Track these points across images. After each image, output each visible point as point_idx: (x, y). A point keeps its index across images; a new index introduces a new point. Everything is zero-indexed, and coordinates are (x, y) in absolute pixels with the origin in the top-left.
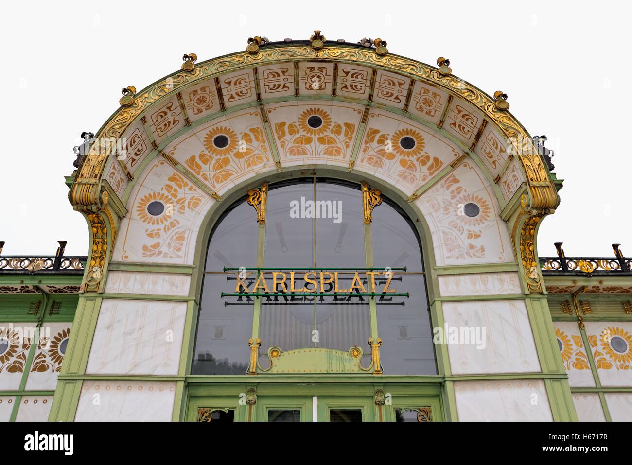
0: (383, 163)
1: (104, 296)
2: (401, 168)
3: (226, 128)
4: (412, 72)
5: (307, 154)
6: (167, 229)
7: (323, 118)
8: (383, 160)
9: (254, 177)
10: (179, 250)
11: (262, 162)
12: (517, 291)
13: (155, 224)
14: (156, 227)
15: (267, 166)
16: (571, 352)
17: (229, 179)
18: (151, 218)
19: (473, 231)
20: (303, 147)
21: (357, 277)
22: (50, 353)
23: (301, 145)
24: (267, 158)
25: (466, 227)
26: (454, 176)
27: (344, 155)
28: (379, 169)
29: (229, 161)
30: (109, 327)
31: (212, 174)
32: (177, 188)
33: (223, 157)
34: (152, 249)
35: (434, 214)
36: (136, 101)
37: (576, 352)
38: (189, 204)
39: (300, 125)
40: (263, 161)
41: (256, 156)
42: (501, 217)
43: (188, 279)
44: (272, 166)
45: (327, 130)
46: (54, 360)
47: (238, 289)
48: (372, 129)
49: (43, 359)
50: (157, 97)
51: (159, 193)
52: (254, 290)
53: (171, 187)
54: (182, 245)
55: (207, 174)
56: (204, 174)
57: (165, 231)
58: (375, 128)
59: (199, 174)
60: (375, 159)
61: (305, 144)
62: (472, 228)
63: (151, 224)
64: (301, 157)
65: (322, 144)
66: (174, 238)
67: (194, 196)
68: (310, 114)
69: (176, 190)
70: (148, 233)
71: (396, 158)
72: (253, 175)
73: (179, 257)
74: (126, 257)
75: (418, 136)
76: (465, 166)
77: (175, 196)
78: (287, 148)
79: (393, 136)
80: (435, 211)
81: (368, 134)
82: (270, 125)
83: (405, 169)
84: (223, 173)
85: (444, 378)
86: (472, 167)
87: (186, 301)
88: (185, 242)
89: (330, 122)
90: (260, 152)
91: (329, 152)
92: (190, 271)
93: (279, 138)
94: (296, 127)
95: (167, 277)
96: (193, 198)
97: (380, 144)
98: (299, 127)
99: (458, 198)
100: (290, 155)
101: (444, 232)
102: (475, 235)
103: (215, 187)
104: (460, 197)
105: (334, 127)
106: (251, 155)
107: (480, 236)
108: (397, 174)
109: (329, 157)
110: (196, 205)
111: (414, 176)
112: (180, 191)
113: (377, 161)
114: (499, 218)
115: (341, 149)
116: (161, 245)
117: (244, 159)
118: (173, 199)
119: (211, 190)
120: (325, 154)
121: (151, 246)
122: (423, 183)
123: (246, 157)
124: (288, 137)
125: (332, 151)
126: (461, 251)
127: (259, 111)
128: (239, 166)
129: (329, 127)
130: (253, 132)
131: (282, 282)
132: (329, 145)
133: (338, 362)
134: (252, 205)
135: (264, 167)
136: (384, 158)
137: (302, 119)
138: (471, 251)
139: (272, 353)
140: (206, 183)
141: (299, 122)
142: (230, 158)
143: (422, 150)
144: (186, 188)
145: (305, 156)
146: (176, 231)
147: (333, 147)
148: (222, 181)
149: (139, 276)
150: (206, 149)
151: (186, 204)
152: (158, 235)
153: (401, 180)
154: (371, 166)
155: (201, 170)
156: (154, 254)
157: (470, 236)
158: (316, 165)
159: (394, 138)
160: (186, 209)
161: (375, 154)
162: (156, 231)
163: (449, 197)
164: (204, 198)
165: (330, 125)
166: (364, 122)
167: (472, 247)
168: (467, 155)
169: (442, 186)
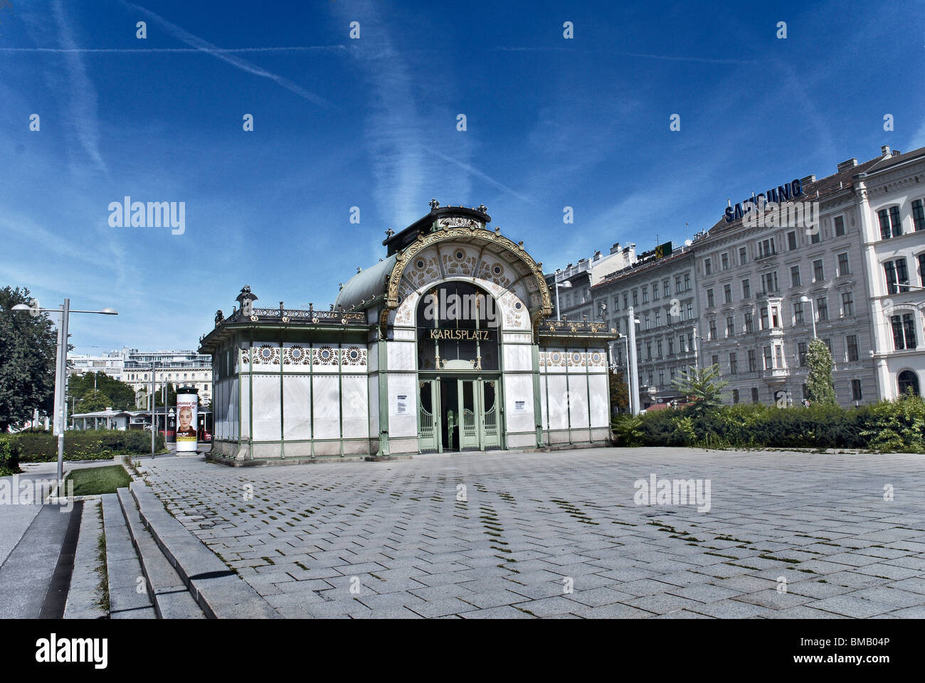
0: (486, 280)
1: (387, 340)
2: (493, 283)
3: (422, 257)
5: (456, 274)
7: (463, 253)
11: (437, 276)
12: (530, 342)
13: (399, 307)
15: (440, 278)
17: (424, 285)
20: (455, 269)
22: (347, 357)
23: (453, 268)
24: (439, 274)
26: (513, 289)
27: (471, 274)
28: (485, 283)
29: (424, 275)
30: (391, 353)
31: (418, 282)
32: (405, 289)
33: (422, 272)
34: (399, 319)
36: (402, 257)
41: (435, 273)
43: (414, 332)
45: (465, 260)
46: (350, 360)
48: (483, 261)
49: (345, 360)
54: (409, 317)
55: (416, 282)
56: (414, 282)
57: (403, 310)
58: (485, 261)
59: (412, 282)
60: (484, 277)
62: (517, 314)
64: (453, 274)
65: (463, 267)
66: (406, 314)
68: (458, 251)
71: (492, 277)
72: (434, 282)
73: (409, 322)
75: (502, 268)
76: (518, 285)
78: (448, 269)
80: (504, 305)
81: (481, 264)
82: (441, 256)
83: (495, 284)
84: (422, 281)
85: (502, 372)
86: (521, 286)
87: (415, 341)
88: (411, 316)
89: (467, 255)
90: (437, 271)
91: (465, 274)
92: (414, 329)
94: (451, 258)
95: (406, 331)
96: (411, 294)
97: (487, 269)
98: (453, 258)
99: (514, 300)
100: (449, 273)
101: (507, 315)
102: (518, 317)
105: (467, 259)
106: (433, 272)
108: (492, 286)
111: (498, 287)
112: (406, 291)
115: (470, 272)
116: (402, 317)
117: (430, 274)
118: (404, 295)
119: (418, 290)
120: (463, 273)
122: (501, 291)
124: (448, 263)
125: (466, 272)
126: (512, 323)
127: (436, 248)
129: (465, 258)
130: (433, 259)
131: (448, 334)
132: (465, 269)
136: (487, 277)
137: (454, 253)
138: (516, 324)
139: (444, 362)
140: (416, 286)
141: (453, 255)
143: (503, 275)
144: (408, 289)
146: (406, 310)
147: (467, 270)
148: (422, 285)
150: (415, 268)
151: (409, 297)
152: (401, 312)
153: (493, 289)
155: (413, 280)
156: (400, 321)
157: (516, 318)
158: (460, 280)
159: (492, 267)
160: (409, 300)
161: (484, 274)
162: (399, 311)
163: (510, 299)
164: (416, 295)
166: (480, 257)
167: (516, 322)
168: (520, 279)
169: (509, 293)
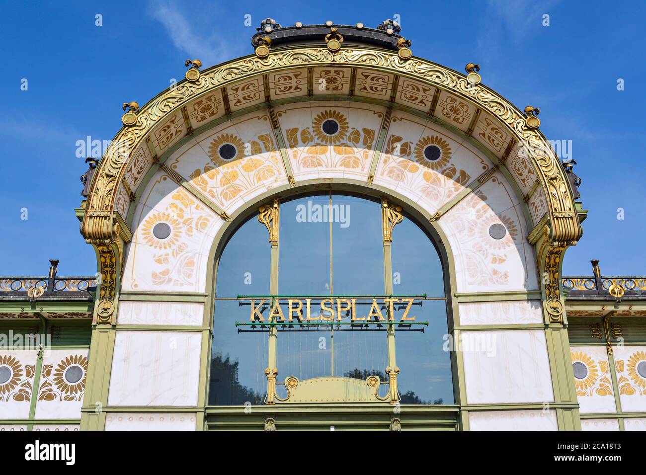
0: (405, 176)
1: (117, 328)
2: (424, 182)
3: (232, 136)
4: (437, 80)
5: (322, 165)
6: (175, 254)
7: (339, 122)
8: (405, 173)
9: (265, 193)
10: (189, 276)
11: (273, 176)
12: (539, 321)
13: (163, 249)
14: (163, 252)
15: (278, 180)
16: (596, 377)
17: (238, 196)
18: (158, 242)
19: (498, 256)
20: (318, 158)
21: (375, 304)
22: (56, 382)
23: (315, 155)
24: (278, 171)
25: (491, 251)
26: (481, 193)
27: (362, 167)
28: (401, 183)
29: (237, 174)
30: (125, 360)
31: (220, 190)
32: (183, 207)
33: (231, 170)
34: (161, 276)
35: (458, 235)
36: (139, 118)
37: (601, 378)
38: (197, 225)
39: (313, 131)
40: (274, 174)
41: (266, 169)
42: (528, 240)
43: (201, 308)
44: (284, 180)
45: (344, 137)
46: (61, 389)
47: (252, 318)
48: (393, 136)
49: (49, 387)
50: (162, 114)
51: (164, 214)
52: (270, 319)
53: (177, 207)
54: (192, 271)
55: (214, 190)
56: (211, 191)
57: (173, 256)
58: (397, 135)
59: (205, 191)
60: (396, 172)
61: (320, 154)
62: (497, 252)
63: (158, 248)
64: (316, 169)
65: (339, 154)
66: (184, 263)
67: (201, 216)
68: (325, 118)
69: (181, 210)
70: (155, 258)
71: (420, 170)
72: (264, 190)
73: (190, 284)
74: (136, 286)
75: (444, 145)
76: (494, 180)
77: (180, 216)
78: (301, 159)
79: (417, 144)
80: (459, 232)
81: (389, 142)
82: (281, 131)
83: (429, 183)
84: (231, 189)
85: (459, 407)
86: (501, 183)
87: (201, 331)
88: (195, 268)
89: (348, 127)
90: (271, 164)
91: (346, 164)
92: (202, 299)
93: (292, 147)
94: (310, 134)
95: (179, 305)
96: (199, 219)
97: (403, 153)
98: (312, 134)
99: (484, 218)
100: (304, 167)
101: (467, 256)
102: (500, 259)
103: (223, 205)
104: (486, 217)
105: (351, 134)
106: (261, 167)
107: (504, 260)
108: (420, 189)
109: (346, 169)
110: (204, 225)
111: (438, 191)
112: (186, 210)
113: (398, 175)
114: (525, 241)
115: (360, 160)
116: (171, 271)
117: (253, 172)
118: (179, 220)
119: (219, 209)
120: (341, 165)
121: (160, 273)
122: (448, 200)
123: (255, 170)
124: (301, 146)
125: (349, 162)
126: (484, 277)
127: (268, 114)
128: (249, 181)
129: (346, 133)
130: (262, 140)
131: (298, 310)
132: (346, 156)
133: (355, 391)
134: (264, 223)
135: (276, 181)
136: (406, 171)
137: (316, 123)
138: (494, 277)
139: (289, 382)
140: (213, 200)
141: (313, 127)
142: (238, 171)
143: (449, 162)
144: (193, 207)
145: (320, 168)
146: (184, 256)
147: (351, 157)
148: (230, 198)
149: (150, 305)
150: (212, 160)
151: (193, 225)
152: (166, 260)
153: (423, 196)
154: (392, 180)
155: (207, 186)
156: (164, 281)
157: (494, 261)
158: (332, 179)
159: (417, 147)
160: (194, 230)
161: (397, 166)
162: (164, 257)
163: (474, 218)
164: (213, 217)
165: (347, 131)
166: (385, 127)
167: (495, 272)
168: (496, 168)
169: (468, 204)
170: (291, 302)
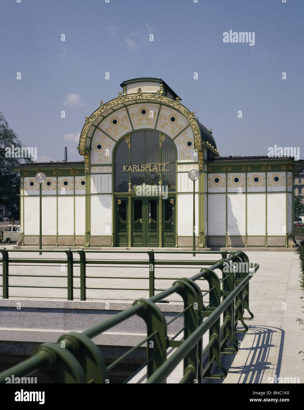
0: (165, 127)
1: (91, 174)
2: (171, 129)
4: (168, 103)
5: (142, 124)
6: (103, 153)
10: (107, 159)
12: (198, 170)
16: (222, 182)
17: (119, 135)
18: (99, 150)
24: (129, 127)
25: (187, 150)
26: (186, 132)
27: (153, 125)
28: (164, 129)
29: (118, 129)
31: (114, 133)
33: (116, 127)
34: (100, 159)
36: (89, 120)
39: (139, 114)
41: (126, 126)
43: (111, 168)
44: (131, 129)
45: (148, 115)
47: (124, 170)
49: (78, 186)
50: (94, 119)
51: (100, 142)
52: (128, 170)
53: (102, 139)
55: (112, 133)
58: (163, 114)
61: (141, 121)
62: (189, 150)
63: (99, 152)
64: (140, 125)
65: (146, 121)
67: (110, 141)
70: (98, 155)
72: (126, 133)
73: (108, 161)
74: (94, 162)
75: (176, 117)
76: (190, 128)
78: (135, 123)
79: (169, 117)
80: (179, 144)
81: (160, 116)
82: (130, 114)
84: (117, 133)
85: (176, 193)
87: (111, 174)
89: (149, 112)
91: (148, 123)
92: (111, 165)
93: (133, 120)
95: (105, 167)
97: (164, 120)
100: (137, 125)
101: (181, 151)
102: (189, 152)
104: (187, 139)
106: (124, 126)
108: (170, 131)
109: (148, 125)
110: (110, 144)
111: (174, 131)
112: (105, 140)
113: (163, 126)
115: (152, 122)
116: (103, 158)
117: (122, 128)
122: (177, 133)
124: (135, 119)
127: (126, 109)
128: (121, 130)
130: (124, 118)
131: (135, 168)
132: (148, 121)
134: (127, 142)
135: (129, 130)
136: (165, 125)
139: (134, 186)
140: (113, 137)
142: (118, 127)
144: (107, 139)
149: (98, 168)
151: (107, 145)
153: (170, 133)
154: (162, 128)
156: (101, 161)
158: (145, 128)
161: (163, 124)
163: (183, 139)
167: (188, 156)
169: (182, 136)
170: (134, 165)
